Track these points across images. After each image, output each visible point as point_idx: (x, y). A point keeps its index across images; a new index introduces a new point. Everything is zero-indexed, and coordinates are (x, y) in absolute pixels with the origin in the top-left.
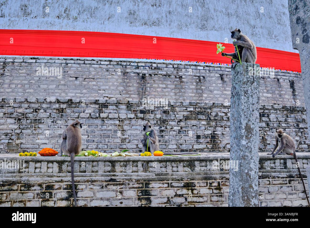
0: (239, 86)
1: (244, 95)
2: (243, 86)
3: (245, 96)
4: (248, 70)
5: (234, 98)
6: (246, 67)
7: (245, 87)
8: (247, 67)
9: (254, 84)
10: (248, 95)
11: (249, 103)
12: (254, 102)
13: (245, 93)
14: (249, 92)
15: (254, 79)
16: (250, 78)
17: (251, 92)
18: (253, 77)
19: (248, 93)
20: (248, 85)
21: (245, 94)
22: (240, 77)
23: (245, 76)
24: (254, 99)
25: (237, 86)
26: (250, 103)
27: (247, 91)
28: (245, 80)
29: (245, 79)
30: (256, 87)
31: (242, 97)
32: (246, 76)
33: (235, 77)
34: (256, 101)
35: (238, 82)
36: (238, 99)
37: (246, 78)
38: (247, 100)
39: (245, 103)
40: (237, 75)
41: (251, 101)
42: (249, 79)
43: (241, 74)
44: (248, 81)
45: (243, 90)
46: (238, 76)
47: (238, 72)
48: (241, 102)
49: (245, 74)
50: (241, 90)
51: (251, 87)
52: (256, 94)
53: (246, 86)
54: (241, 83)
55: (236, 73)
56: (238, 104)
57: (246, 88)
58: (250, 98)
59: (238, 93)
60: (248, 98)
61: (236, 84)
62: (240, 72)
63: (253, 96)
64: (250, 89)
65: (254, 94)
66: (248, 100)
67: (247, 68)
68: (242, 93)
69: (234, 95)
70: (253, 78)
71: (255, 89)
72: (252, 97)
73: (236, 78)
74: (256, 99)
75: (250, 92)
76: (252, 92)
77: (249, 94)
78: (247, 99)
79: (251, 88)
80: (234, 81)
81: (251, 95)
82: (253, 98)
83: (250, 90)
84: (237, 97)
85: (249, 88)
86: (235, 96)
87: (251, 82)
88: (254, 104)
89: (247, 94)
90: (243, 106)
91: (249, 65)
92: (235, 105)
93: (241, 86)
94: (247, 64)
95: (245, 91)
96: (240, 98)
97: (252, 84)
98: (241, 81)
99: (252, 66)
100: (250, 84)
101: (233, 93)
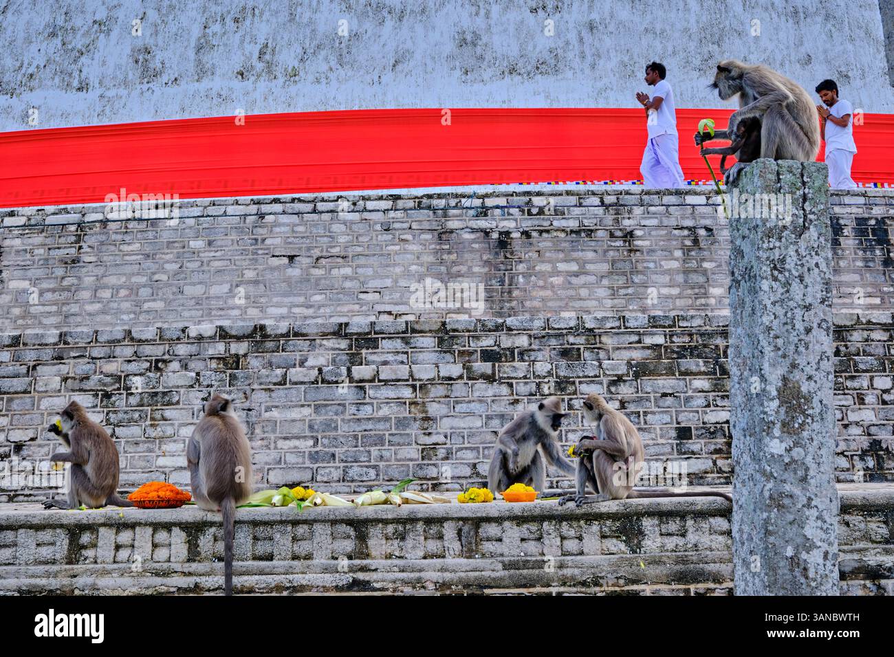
0: (753, 244)
1: (769, 277)
2: (765, 246)
3: (775, 279)
4: (781, 188)
5: (737, 291)
6: (773, 177)
7: (775, 247)
8: (778, 174)
9: (807, 235)
10: (787, 274)
11: (792, 304)
12: (809, 300)
13: (775, 268)
14: (790, 264)
15: (805, 216)
17: (799, 263)
18: (804, 210)
19: (787, 266)
20: (783, 240)
21: (776, 273)
24: (809, 289)
25: (746, 247)
26: (795, 305)
27: (783, 261)
30: (816, 246)
31: (765, 285)
34: (819, 295)
35: (747, 232)
36: (750, 292)
38: (782, 294)
39: (774, 303)
41: (798, 297)
44: (784, 225)
45: (768, 258)
48: (760, 302)
50: (758, 258)
51: (795, 248)
52: (816, 270)
53: (777, 244)
54: (759, 233)
56: (752, 310)
57: (777, 252)
58: (796, 287)
59: (750, 270)
60: (787, 284)
61: (744, 237)
63: (807, 279)
64: (793, 253)
65: (809, 270)
66: (788, 291)
67: (779, 180)
68: (764, 268)
69: (740, 278)
70: (802, 212)
71: (813, 253)
72: (801, 281)
74: (818, 287)
75: (793, 265)
76: (802, 265)
77: (789, 271)
78: (781, 290)
79: (797, 251)
80: (738, 230)
81: (797, 274)
82: (806, 287)
83: (795, 259)
84: (748, 284)
85: (789, 249)
86: (742, 283)
87: (795, 228)
88: (810, 305)
89: (781, 272)
90: (768, 314)
91: (784, 169)
92: (742, 312)
93: (758, 245)
94: (778, 165)
95: (773, 260)
96: (758, 288)
97: (800, 235)
98: (757, 226)
99: (800, 170)
100: (793, 236)
101: (735, 270)
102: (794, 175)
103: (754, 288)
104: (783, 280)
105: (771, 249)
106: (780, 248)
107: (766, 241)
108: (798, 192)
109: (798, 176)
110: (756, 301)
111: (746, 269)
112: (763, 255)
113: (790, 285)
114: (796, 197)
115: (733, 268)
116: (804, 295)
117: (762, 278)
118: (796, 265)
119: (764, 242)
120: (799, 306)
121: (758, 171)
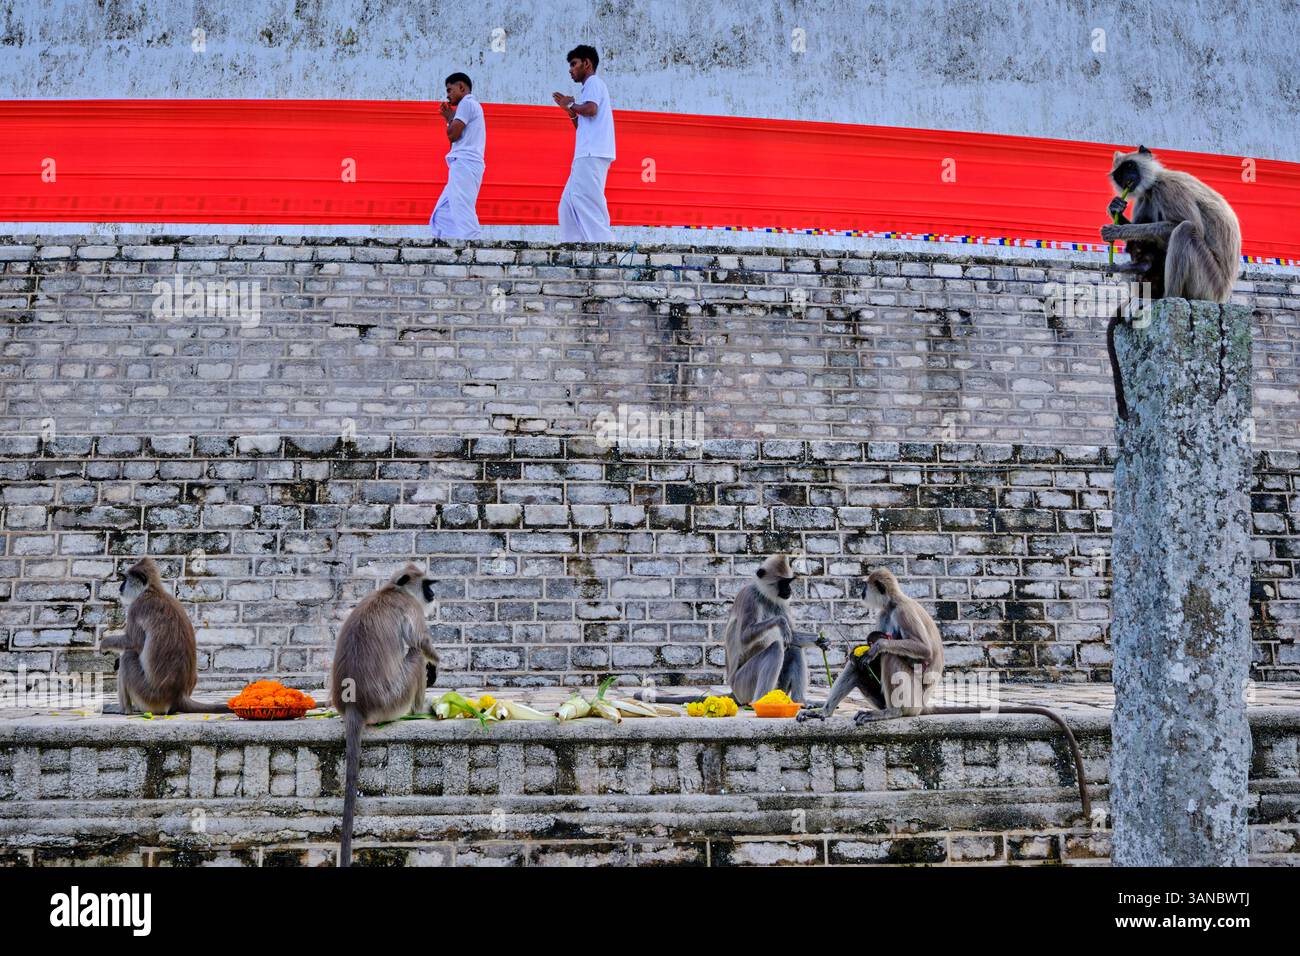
0: (1155, 409)
1: (1176, 453)
2: (1173, 413)
3: (1183, 456)
4: (1194, 338)
5: (1128, 466)
6: (1184, 323)
7: (1184, 415)
8: (1192, 319)
9: (1224, 400)
10: (1197, 450)
11: (1202, 489)
12: (1223, 485)
13: (1183, 442)
14: (1202, 437)
15: (1222, 375)
16: (1205, 371)
17: (1212, 436)
18: (1221, 367)
19: (1198, 440)
20: (1195, 405)
21: (1184, 448)
22: (1157, 367)
23: (1180, 362)
24: (1224, 471)
25: (1144, 411)
26: (1206, 491)
27: (1193, 433)
28: (1183, 381)
29: (1184, 376)
30: (1233, 415)
31: (1171, 463)
32: (1186, 364)
33: (1135, 365)
34: (1235, 480)
35: (1147, 391)
36: (1147, 470)
37: (1187, 375)
38: (1191, 476)
39: (1180, 488)
40: (1144, 357)
41: (1211, 481)
42: (1200, 378)
43: (1165, 354)
44: (1196, 387)
45: (1175, 429)
46: (1147, 360)
47: (1150, 346)
48: (1164, 486)
49: (1183, 357)
50: (1163, 428)
51: (1209, 416)
52: (1233, 446)
53: (1188, 411)
54: (1165, 396)
55: (1137, 347)
56: (1151, 494)
57: (1186, 421)
58: (1209, 469)
59: (1150, 442)
60: (1197, 464)
61: (1140, 398)
62: (1160, 344)
63: (1222, 458)
64: (1205, 423)
65: (1225, 446)
66: (1198, 473)
67: (1192, 326)
68: (1171, 442)
69: (1132, 450)
70: (1218, 370)
71: (1231, 424)
72: (1215, 460)
73: (1139, 370)
74: (1236, 469)
75: (1205, 439)
76: (1217, 439)
77: (1201, 446)
78: (1190, 471)
79: (1211, 421)
80: (1132, 386)
81: (1210, 451)
82: (1221, 468)
83: (1208, 430)
84: (1146, 460)
85: (1202, 418)
86: (1136, 456)
87: (1210, 390)
88: (1225, 491)
89: (1190, 448)
90: (1173, 502)
91: (1199, 313)
92: (1134, 495)
93: (1164, 411)
94: (1191, 307)
95: (1182, 431)
96: (1161, 467)
97: (1216, 400)
98: (1163, 386)
99: (1217, 315)
100: (1207, 401)
101: (1125, 438)
102: (1211, 321)
103: (1155, 465)
104: (1193, 457)
105: (1180, 417)
106: (1190, 416)
107: (1174, 407)
108: (1214, 344)
109: (1215, 322)
110: (1157, 483)
111: (1143, 439)
112: (1170, 425)
113: (1201, 464)
114: (1212, 350)
115: (1122, 436)
116: (1218, 479)
117: (1168, 455)
118: (1209, 438)
119: (1171, 408)
120: (1211, 492)
121: (1167, 314)
